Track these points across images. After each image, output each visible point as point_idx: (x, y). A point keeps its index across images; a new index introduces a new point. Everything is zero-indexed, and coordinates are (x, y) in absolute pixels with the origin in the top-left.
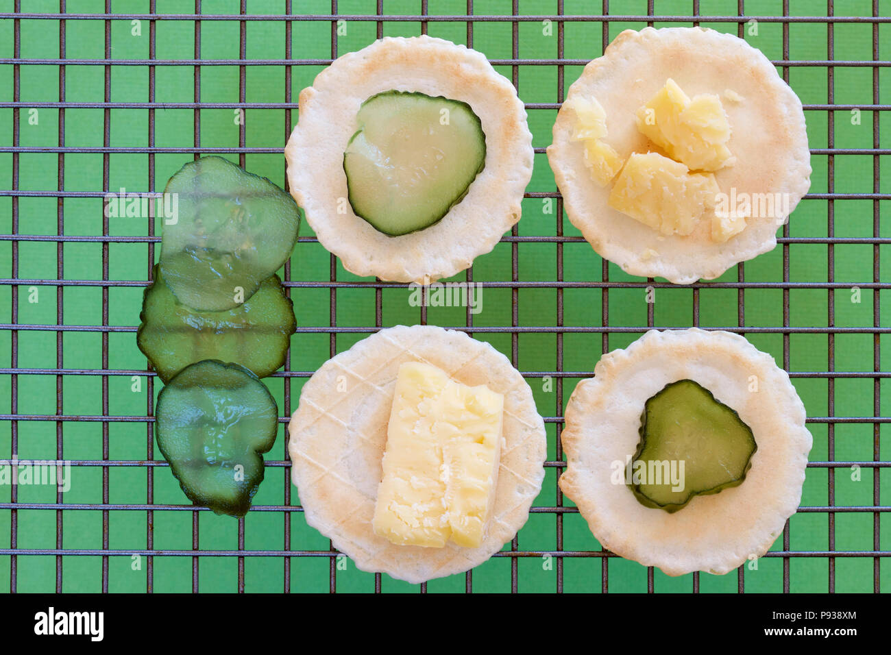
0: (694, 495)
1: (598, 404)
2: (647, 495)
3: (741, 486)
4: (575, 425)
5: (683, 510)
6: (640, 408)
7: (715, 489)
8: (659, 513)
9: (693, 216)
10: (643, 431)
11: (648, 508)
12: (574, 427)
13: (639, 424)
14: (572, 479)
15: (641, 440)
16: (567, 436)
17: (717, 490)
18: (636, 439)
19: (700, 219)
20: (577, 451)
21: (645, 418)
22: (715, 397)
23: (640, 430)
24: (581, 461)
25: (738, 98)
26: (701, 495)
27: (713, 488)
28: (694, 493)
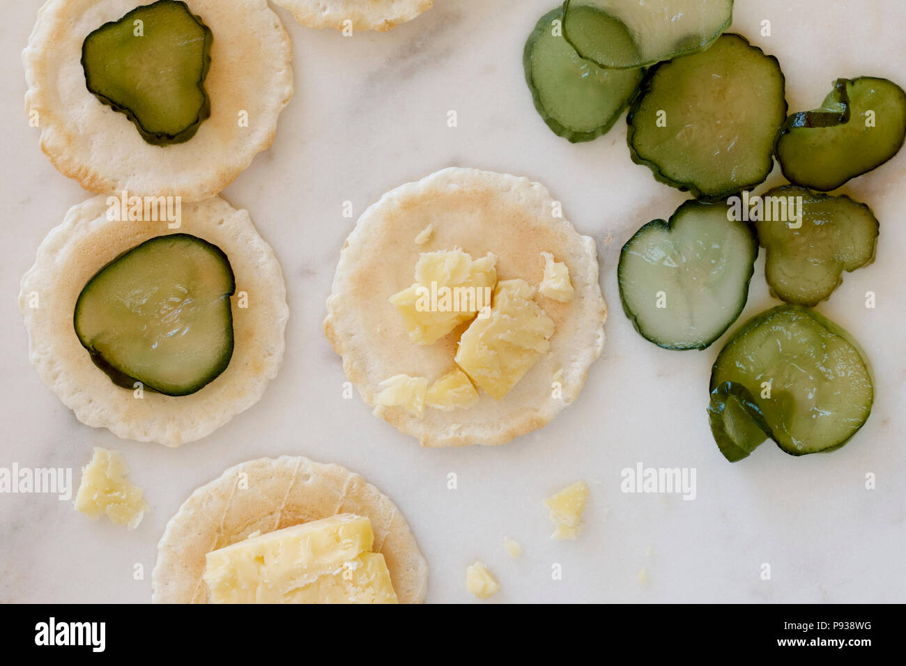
0: (202, 85)
1: (70, 139)
2: (181, 130)
3: (214, 35)
4: (80, 170)
5: (212, 102)
6: (92, 99)
7: (205, 62)
8: (205, 128)
10: (117, 107)
11: (195, 137)
12: (82, 171)
13: (107, 108)
15: (124, 113)
17: (207, 60)
18: (121, 117)
20: (106, 180)
21: (104, 99)
22: (114, 20)
23: (114, 109)
24: (118, 181)
26: (205, 78)
27: (203, 62)
28: (200, 84)
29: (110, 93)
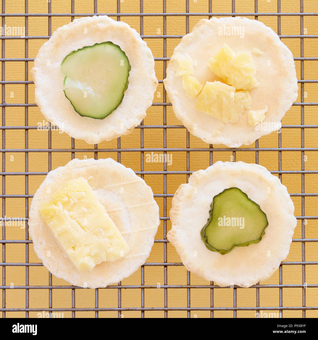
0: (235, 246)
1: (189, 197)
2: (211, 245)
3: (259, 244)
4: (176, 207)
5: (228, 253)
6: (211, 200)
7: (246, 244)
8: (217, 255)
9: (238, 113)
10: (211, 212)
11: (211, 252)
13: (209, 209)
14: (174, 234)
15: (210, 216)
16: (172, 212)
17: (247, 244)
18: (208, 216)
19: (242, 114)
20: (177, 220)
21: (213, 206)
22: (249, 197)
23: (210, 212)
24: (179, 225)
25: (261, 53)
26: (239, 246)
27: (245, 243)
28: (235, 245)
29: (216, 208)
